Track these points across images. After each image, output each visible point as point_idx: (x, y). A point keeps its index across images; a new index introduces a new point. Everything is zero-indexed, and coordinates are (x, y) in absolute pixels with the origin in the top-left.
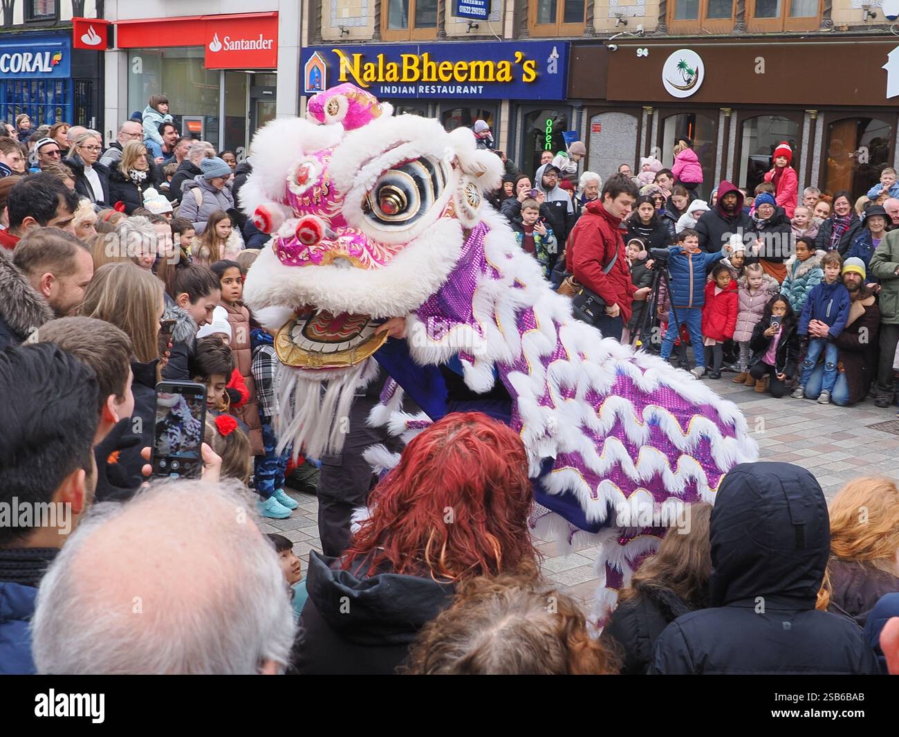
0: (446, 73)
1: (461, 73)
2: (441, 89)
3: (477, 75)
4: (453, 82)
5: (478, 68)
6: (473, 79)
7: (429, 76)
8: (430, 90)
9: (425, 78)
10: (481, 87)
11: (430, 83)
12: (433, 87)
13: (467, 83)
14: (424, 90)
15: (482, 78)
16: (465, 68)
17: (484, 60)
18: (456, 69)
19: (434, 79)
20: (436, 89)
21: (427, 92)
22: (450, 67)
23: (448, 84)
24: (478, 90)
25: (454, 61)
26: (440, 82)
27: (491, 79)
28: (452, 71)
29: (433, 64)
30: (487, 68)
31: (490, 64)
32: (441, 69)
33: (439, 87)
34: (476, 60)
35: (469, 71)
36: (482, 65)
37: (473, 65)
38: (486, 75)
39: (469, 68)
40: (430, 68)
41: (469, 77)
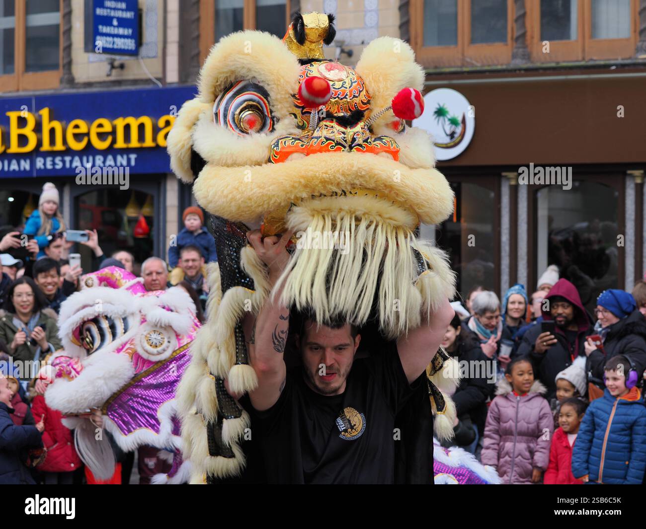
0: (78, 137)
1: (102, 136)
2: (71, 162)
3: (127, 138)
4: (90, 150)
5: (127, 128)
6: (120, 144)
7: (52, 142)
8: (54, 164)
9: (46, 147)
10: (133, 157)
11: (53, 154)
12: (49, 160)
13: (111, 151)
14: (45, 164)
15: (134, 143)
16: (107, 128)
17: (137, 116)
18: (94, 130)
19: (59, 146)
20: (64, 162)
21: (49, 166)
22: (83, 128)
23: (81, 154)
24: (129, 160)
25: (90, 119)
26: (69, 152)
27: (149, 143)
28: (88, 134)
29: (57, 125)
30: (141, 127)
31: (147, 121)
32: (70, 131)
33: (68, 159)
34: (125, 115)
35: (114, 133)
36: (134, 123)
37: (120, 123)
38: (141, 138)
39: (114, 129)
40: (52, 131)
41: (114, 141)
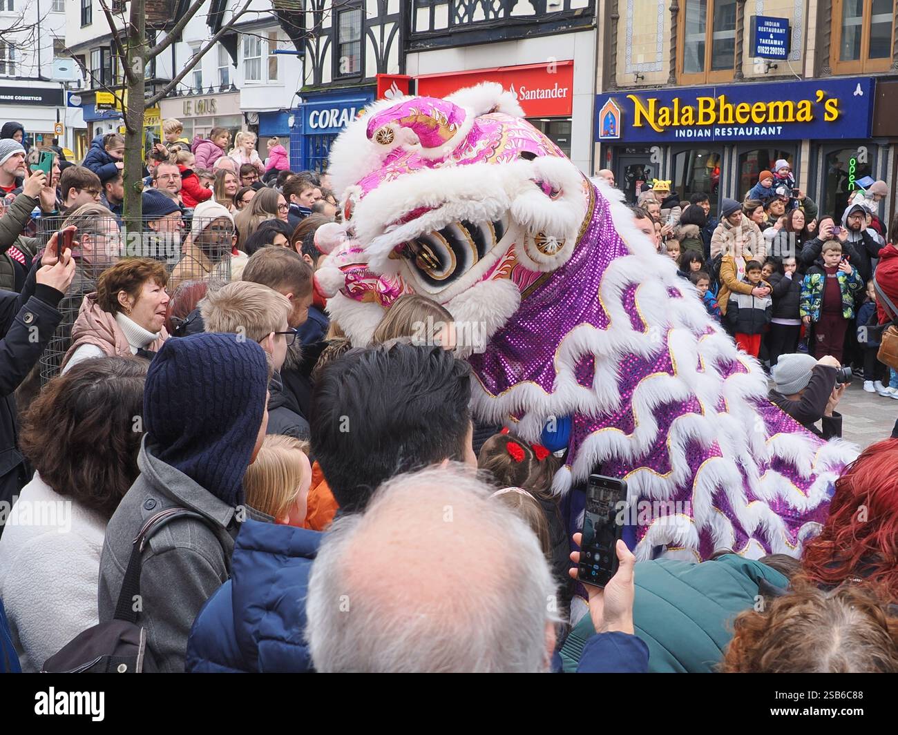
0: (743, 115)
1: (759, 114)
2: (738, 131)
3: (776, 116)
4: (751, 123)
5: (776, 108)
6: (771, 119)
7: (726, 118)
8: (727, 132)
9: (722, 121)
10: (779, 128)
11: (727, 126)
12: (729, 130)
13: (765, 124)
14: (720, 133)
15: (781, 119)
16: (763, 109)
17: (783, 100)
18: (754, 110)
19: (731, 121)
20: (733, 131)
21: (723, 134)
22: (747, 109)
23: (744, 126)
24: (777, 130)
25: (752, 103)
26: (737, 124)
27: (790, 119)
28: (750, 113)
29: (729, 106)
30: (786, 108)
31: (790, 104)
32: (738, 110)
33: (736, 129)
34: (775, 100)
35: (767, 112)
36: (781, 105)
37: (772, 105)
38: (786, 115)
39: (768, 109)
40: (726, 111)
41: (767, 118)
